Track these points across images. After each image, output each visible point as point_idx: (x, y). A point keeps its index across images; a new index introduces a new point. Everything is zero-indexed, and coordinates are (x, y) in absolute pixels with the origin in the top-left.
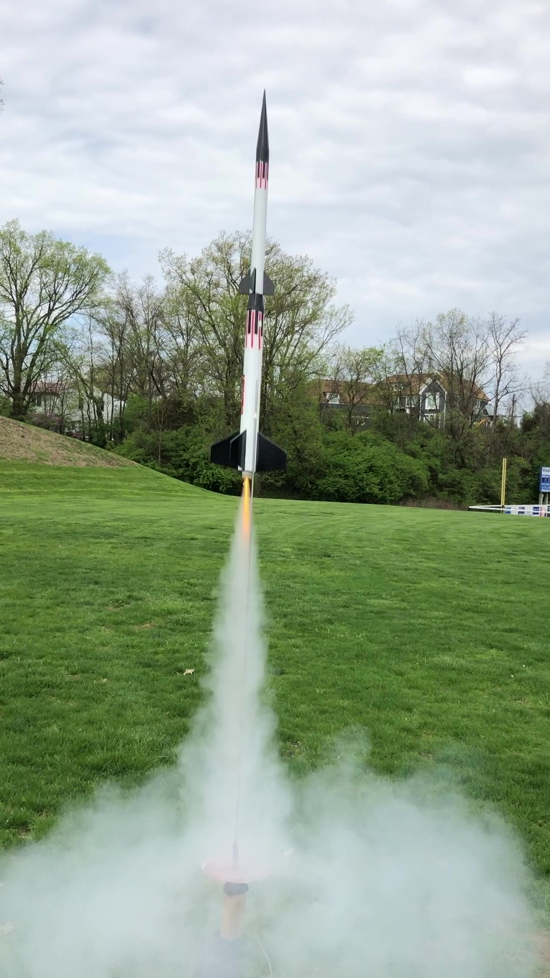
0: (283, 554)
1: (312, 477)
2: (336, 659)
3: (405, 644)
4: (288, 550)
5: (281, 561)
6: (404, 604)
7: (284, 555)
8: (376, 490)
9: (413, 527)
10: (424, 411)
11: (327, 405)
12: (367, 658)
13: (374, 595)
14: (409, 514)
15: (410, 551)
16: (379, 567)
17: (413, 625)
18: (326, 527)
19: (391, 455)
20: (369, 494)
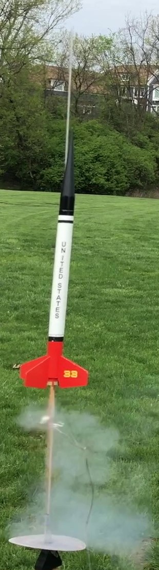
0: (7, 246)
1: (35, 165)
2: (74, 350)
3: (144, 332)
4: (14, 241)
5: (6, 253)
6: (140, 292)
7: (9, 246)
8: (102, 181)
9: (142, 216)
10: (151, 102)
11: (52, 93)
12: (107, 347)
13: (109, 284)
14: (137, 204)
15: (141, 241)
16: (111, 256)
17: (151, 312)
18: (52, 217)
19: (118, 145)
20: (95, 184)
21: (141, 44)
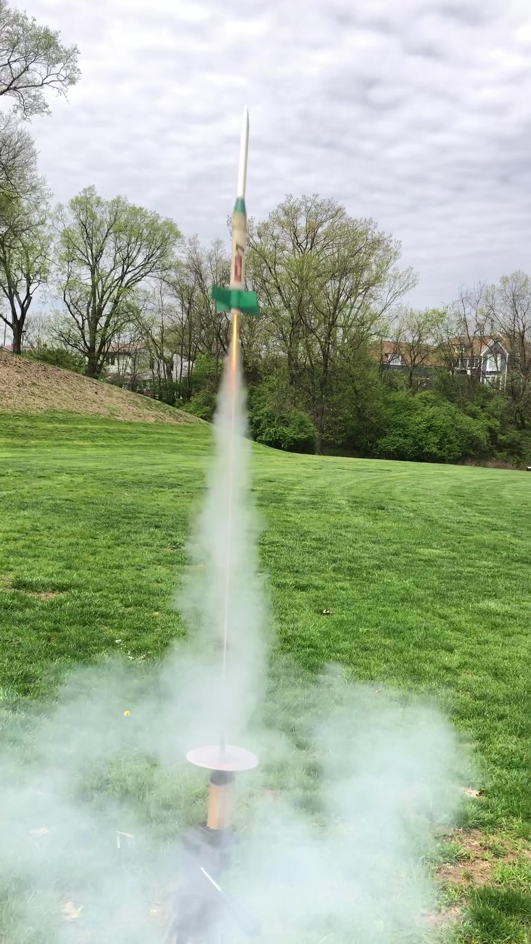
0: (337, 506)
1: (372, 435)
2: (381, 602)
3: (451, 590)
4: (344, 502)
5: (336, 512)
6: (454, 553)
7: (339, 506)
8: (434, 450)
9: (469, 484)
10: (485, 373)
11: (389, 366)
12: (412, 601)
13: (425, 544)
14: (467, 472)
15: (464, 506)
16: (432, 519)
17: (461, 573)
18: (383, 482)
19: (450, 415)
20: (428, 453)
21: (474, 314)
